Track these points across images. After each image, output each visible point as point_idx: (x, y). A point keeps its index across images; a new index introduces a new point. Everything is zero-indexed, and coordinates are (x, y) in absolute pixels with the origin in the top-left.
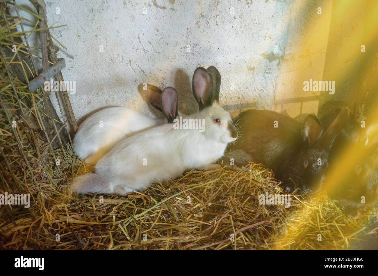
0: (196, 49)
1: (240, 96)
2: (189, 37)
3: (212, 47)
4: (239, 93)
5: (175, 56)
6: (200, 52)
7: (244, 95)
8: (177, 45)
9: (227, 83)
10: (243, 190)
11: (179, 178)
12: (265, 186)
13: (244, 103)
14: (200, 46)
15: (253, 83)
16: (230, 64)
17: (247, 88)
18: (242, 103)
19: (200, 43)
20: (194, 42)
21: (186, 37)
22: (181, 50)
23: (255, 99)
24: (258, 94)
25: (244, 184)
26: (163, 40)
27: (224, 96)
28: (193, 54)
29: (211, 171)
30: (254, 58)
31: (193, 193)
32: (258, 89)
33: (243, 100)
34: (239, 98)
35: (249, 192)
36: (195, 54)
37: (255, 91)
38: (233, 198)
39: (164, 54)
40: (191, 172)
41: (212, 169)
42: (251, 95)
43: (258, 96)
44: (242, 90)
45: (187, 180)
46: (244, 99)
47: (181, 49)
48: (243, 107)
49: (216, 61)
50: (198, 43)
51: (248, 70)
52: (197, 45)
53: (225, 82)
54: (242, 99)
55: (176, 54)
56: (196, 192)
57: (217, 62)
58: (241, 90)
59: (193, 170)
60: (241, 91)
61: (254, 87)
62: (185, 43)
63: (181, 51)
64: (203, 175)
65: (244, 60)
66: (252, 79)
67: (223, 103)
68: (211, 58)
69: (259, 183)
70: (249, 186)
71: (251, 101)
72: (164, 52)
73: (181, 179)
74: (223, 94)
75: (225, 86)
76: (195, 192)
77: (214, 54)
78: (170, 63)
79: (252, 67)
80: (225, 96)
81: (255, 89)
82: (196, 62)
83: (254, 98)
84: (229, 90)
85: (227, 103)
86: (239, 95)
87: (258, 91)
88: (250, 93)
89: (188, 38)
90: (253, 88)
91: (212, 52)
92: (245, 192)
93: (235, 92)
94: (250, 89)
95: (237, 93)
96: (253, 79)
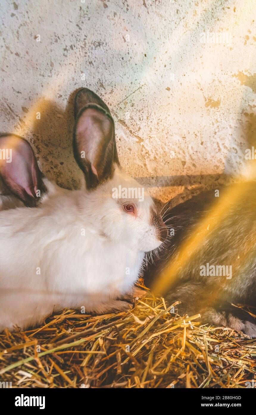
0: (98, 52)
1: (187, 158)
2: (83, 27)
3: (130, 52)
4: (184, 152)
5: (52, 65)
6: (105, 61)
7: (194, 157)
8: (56, 41)
9: (160, 130)
10: (165, 363)
11: (38, 326)
12: (212, 360)
13: (195, 174)
14: (107, 48)
15: (215, 133)
16: (168, 89)
17: (202, 144)
18: (190, 173)
19: (107, 41)
20: (94, 39)
21: (76, 27)
22: (66, 52)
23: (218, 167)
24: (225, 157)
25: (169, 350)
26: (27, 27)
27: (152, 157)
28: (91, 63)
29: (106, 317)
30: (220, 82)
31: (58, 363)
32: (225, 147)
33: (193, 168)
34: (184, 163)
35: (176, 370)
36: (94, 64)
37: (220, 150)
38: (141, 380)
39: (27, 57)
40: (63, 317)
41: (114, 311)
42: (209, 158)
43: (224, 161)
44: (192, 148)
45: (54, 332)
46: (194, 165)
47: (65, 50)
48: (193, 182)
49: (138, 81)
50: (102, 41)
51: (207, 105)
52: (99, 45)
53: (157, 127)
54: (191, 166)
55: (53, 61)
56: (65, 361)
57: (142, 83)
58: (190, 146)
59: (69, 311)
60: (190, 148)
61: (218, 143)
62: (75, 39)
63: (64, 55)
64: (89, 323)
65: (199, 84)
66: (213, 124)
67: (150, 170)
68: (127, 75)
69: (200, 351)
70: (180, 355)
71: (210, 172)
72: (27, 53)
73: (40, 329)
74: (150, 153)
75: (155, 136)
76: (62, 361)
77: (134, 66)
78: (41, 77)
79: (216, 100)
80: (155, 158)
81: (219, 147)
82: (96, 80)
83: (216, 166)
84: (163, 145)
85: (159, 171)
86: (184, 157)
87: (226, 151)
88: (208, 155)
89: (80, 29)
90: (215, 145)
91: (131, 61)
92: (167, 370)
93: (177, 149)
94: (209, 145)
95: (181, 152)
96: (216, 125)
